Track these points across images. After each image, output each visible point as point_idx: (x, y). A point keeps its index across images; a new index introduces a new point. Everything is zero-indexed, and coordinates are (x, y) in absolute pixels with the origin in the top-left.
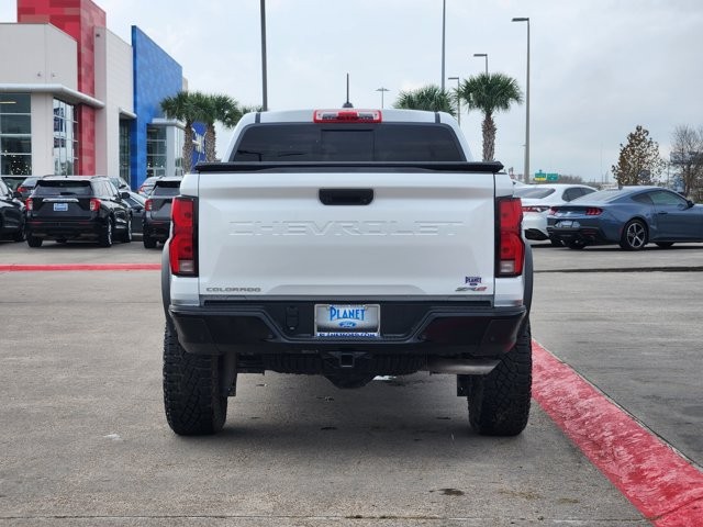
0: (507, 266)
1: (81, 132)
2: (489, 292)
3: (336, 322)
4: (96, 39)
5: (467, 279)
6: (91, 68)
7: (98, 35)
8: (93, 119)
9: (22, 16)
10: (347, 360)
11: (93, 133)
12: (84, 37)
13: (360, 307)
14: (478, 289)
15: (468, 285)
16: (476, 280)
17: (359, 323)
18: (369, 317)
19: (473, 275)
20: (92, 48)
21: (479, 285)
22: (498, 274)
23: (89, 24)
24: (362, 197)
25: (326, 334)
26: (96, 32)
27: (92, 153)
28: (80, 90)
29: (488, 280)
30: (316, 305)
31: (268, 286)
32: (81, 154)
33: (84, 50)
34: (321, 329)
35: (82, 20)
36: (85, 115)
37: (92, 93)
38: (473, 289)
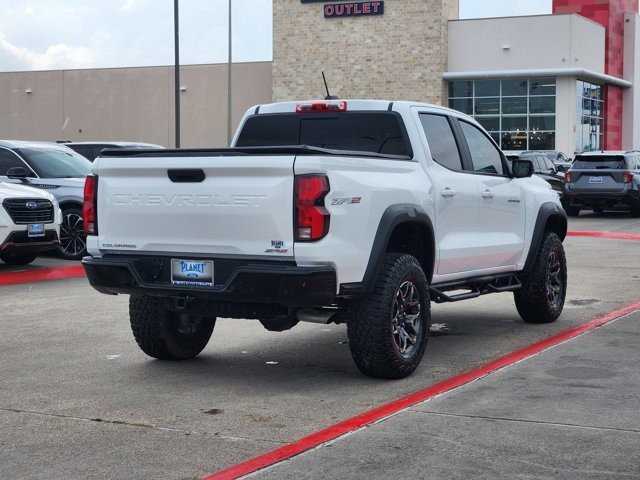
0: (306, 233)
1: (606, 109)
2: (289, 254)
3: (185, 273)
4: (626, 24)
5: (273, 243)
6: (620, 51)
7: (628, 21)
8: (620, 98)
9: (557, 8)
10: (181, 303)
11: (620, 110)
12: (612, 22)
13: (201, 262)
14: (282, 251)
15: (273, 248)
16: (280, 243)
17: (200, 275)
18: (206, 271)
19: (277, 239)
20: (621, 33)
21: (282, 248)
22: (297, 239)
23: (619, 11)
24: (196, 176)
25: (178, 282)
26: (626, 17)
27: (619, 129)
28: (606, 72)
29: (289, 243)
30: (172, 260)
31: (141, 244)
32: (606, 130)
33: (612, 35)
34: (176, 278)
35: (611, 8)
36: (612, 95)
37: (620, 73)
38: (278, 251)
